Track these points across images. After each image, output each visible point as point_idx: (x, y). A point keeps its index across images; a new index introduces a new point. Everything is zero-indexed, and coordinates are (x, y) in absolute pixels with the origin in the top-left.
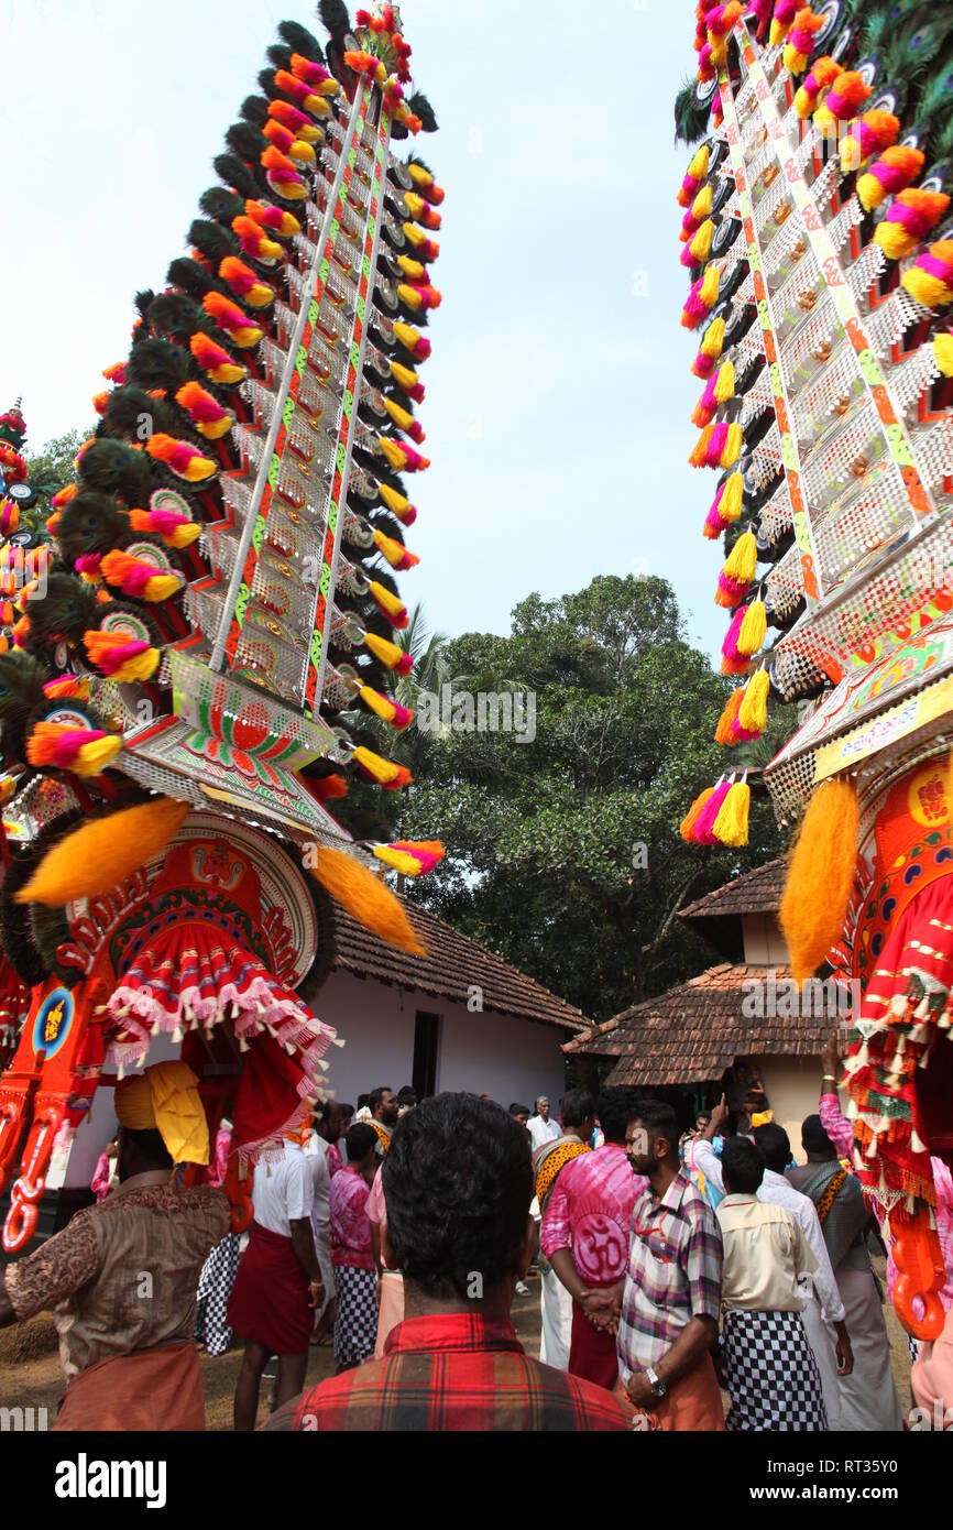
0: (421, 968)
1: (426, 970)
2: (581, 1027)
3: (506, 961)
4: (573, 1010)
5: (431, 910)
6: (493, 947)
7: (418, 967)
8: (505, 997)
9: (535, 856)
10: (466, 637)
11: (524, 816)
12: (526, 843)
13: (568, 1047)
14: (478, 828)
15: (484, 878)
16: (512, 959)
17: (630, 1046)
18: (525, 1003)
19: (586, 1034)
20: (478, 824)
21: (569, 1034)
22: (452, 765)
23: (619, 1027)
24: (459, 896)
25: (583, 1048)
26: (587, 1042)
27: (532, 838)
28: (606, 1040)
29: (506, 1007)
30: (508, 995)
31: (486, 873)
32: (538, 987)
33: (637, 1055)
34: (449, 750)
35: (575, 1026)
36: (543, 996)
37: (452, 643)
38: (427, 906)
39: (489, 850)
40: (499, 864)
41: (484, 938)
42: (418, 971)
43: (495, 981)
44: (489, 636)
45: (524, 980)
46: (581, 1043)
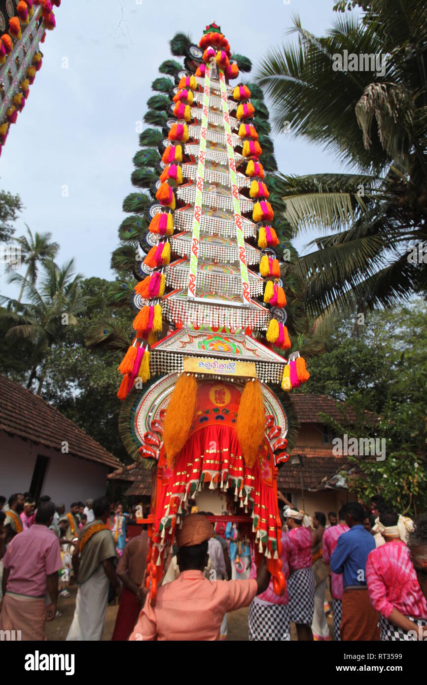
0: (44, 434)
1: (47, 435)
2: (118, 467)
3: (87, 433)
4: (115, 458)
5: (53, 405)
6: (81, 426)
7: (42, 433)
8: (84, 451)
9: (109, 385)
10: (93, 278)
11: (107, 366)
12: (105, 379)
13: (110, 476)
14: (84, 369)
15: (81, 393)
16: (90, 432)
17: (139, 477)
18: (93, 454)
19: (120, 470)
20: (84, 367)
21: (112, 470)
22: (76, 337)
23: (136, 468)
24: (68, 400)
25: (118, 477)
26: (120, 474)
27: (109, 377)
28: (129, 474)
29: (84, 455)
30: (85, 449)
31: (83, 390)
32: (101, 447)
33: (142, 481)
34: (76, 330)
35: (115, 466)
36: (102, 451)
37: (86, 280)
38: (51, 403)
39: (87, 379)
40: (90, 387)
41: (77, 421)
42: (42, 435)
43: (80, 443)
44: (104, 280)
45: (94, 443)
46: (117, 474)
